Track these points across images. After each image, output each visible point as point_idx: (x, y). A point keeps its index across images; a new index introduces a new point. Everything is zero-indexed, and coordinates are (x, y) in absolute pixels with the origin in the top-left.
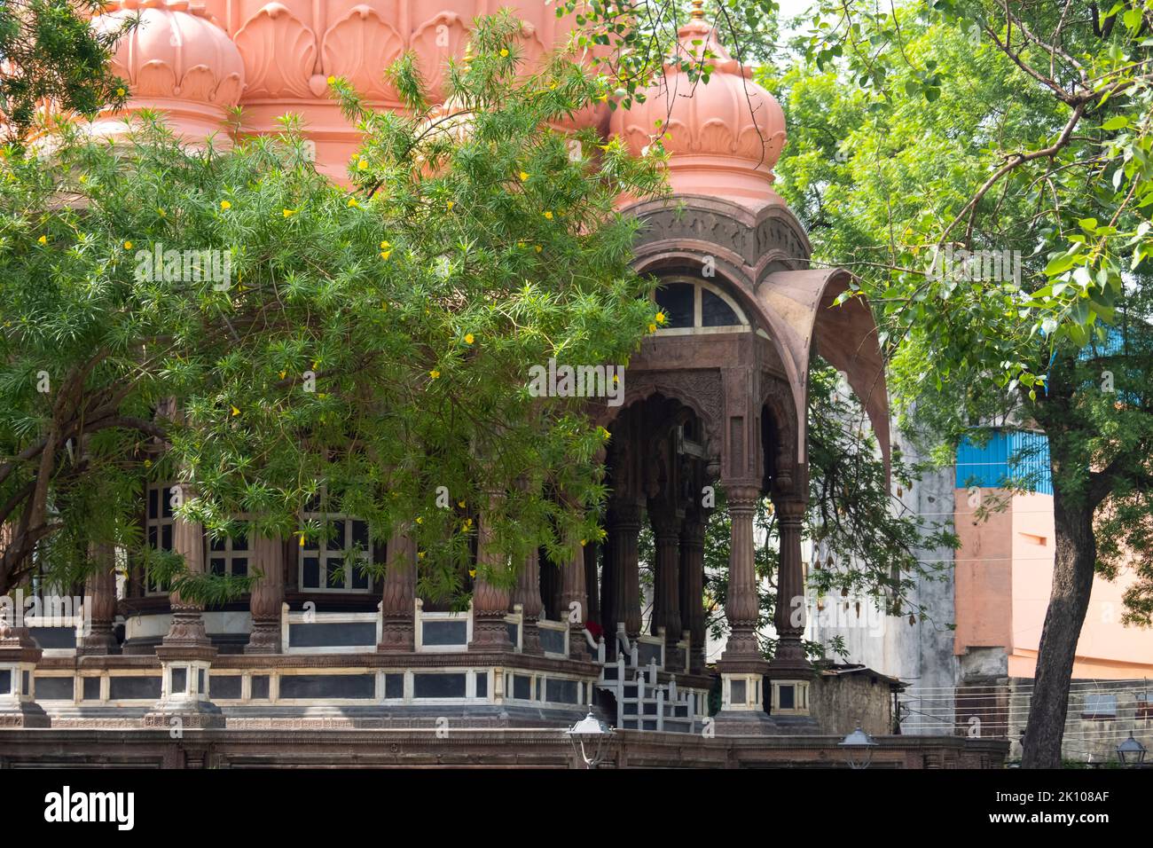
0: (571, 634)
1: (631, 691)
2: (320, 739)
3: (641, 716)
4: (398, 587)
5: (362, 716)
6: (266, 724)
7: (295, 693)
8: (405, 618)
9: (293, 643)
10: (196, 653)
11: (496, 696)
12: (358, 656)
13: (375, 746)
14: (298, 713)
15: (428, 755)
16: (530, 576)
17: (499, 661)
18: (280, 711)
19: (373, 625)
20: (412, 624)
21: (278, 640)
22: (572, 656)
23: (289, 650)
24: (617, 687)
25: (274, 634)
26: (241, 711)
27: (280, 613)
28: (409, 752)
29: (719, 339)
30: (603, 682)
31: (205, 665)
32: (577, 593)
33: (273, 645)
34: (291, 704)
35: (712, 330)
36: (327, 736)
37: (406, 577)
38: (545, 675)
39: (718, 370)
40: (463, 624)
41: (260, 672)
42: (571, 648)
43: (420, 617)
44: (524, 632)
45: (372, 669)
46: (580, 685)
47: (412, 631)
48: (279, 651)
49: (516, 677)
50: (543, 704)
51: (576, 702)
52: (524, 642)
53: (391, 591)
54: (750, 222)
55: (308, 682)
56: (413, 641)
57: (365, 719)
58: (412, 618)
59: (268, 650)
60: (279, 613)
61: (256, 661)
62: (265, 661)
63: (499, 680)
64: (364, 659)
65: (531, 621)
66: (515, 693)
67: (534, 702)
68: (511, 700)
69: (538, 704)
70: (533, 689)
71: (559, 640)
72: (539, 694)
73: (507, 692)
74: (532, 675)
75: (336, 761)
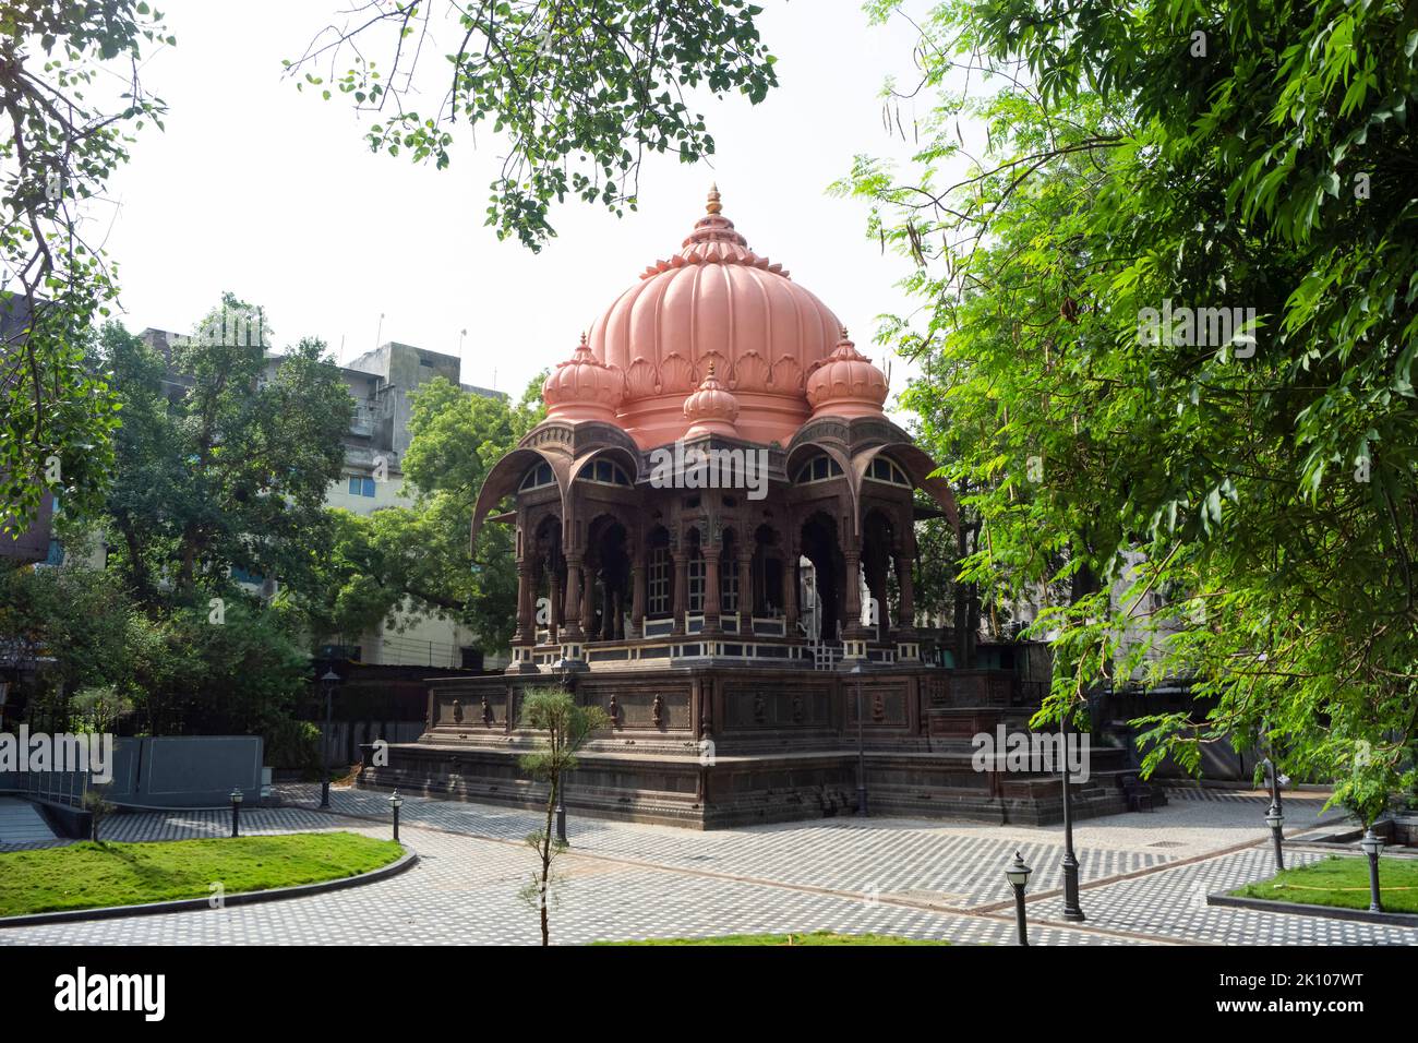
0: (787, 626)
1: (820, 651)
2: (609, 676)
3: (824, 663)
4: (679, 606)
6: (630, 669)
7: (645, 656)
8: (682, 620)
9: (647, 634)
10: (569, 639)
11: (711, 654)
12: (663, 638)
13: (627, 678)
14: (644, 664)
17: (710, 638)
19: (672, 624)
20: (684, 622)
21: (641, 633)
23: (646, 637)
24: (814, 649)
25: (639, 630)
26: (626, 665)
29: (838, 481)
30: (809, 647)
31: (580, 645)
33: (637, 635)
34: (642, 661)
35: (835, 478)
37: (681, 602)
38: (755, 645)
39: (837, 496)
40: (701, 621)
41: (634, 648)
42: (787, 632)
43: (688, 619)
44: (741, 625)
45: (669, 644)
46: (791, 650)
47: (684, 626)
48: (642, 637)
49: (726, 646)
51: (788, 657)
52: (741, 629)
53: (676, 608)
54: (847, 424)
55: (649, 651)
56: (685, 630)
58: (684, 620)
59: (636, 638)
60: (641, 621)
61: (631, 642)
62: (634, 642)
63: (712, 647)
64: (665, 640)
65: (745, 620)
66: (726, 653)
67: (744, 657)
68: (722, 656)
69: (749, 658)
70: (744, 651)
71: (778, 629)
72: (749, 653)
73: (718, 653)
74: (745, 645)
75: (616, 686)
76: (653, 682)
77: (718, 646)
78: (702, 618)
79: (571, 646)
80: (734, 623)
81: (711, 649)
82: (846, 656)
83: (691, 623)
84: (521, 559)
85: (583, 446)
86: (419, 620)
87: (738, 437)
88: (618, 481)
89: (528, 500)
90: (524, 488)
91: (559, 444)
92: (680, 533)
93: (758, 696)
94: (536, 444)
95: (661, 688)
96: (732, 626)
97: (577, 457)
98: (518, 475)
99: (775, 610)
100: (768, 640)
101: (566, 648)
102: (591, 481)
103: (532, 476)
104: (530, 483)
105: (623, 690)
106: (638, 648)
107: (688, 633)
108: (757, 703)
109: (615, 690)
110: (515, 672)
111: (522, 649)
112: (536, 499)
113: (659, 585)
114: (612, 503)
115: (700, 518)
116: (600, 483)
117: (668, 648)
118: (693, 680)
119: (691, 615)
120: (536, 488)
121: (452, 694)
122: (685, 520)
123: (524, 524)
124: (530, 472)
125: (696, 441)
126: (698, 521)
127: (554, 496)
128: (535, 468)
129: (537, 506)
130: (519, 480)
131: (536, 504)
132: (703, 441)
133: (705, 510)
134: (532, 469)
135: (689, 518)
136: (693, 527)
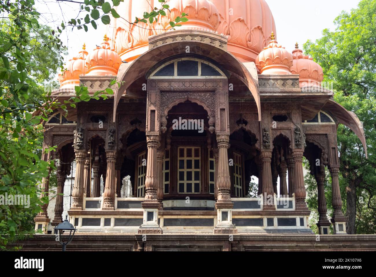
76: (337, 244)
82: (338, 232)
89: (164, 85)
90: (157, 75)
98: (155, 63)
101: (225, 213)
103: (172, 65)
104: (165, 72)
107: (277, 209)
112: (175, 86)
117: (261, 220)
120: (176, 77)
123: (159, 104)
124: (167, 64)
125: (285, 78)
126: (287, 131)
127: (202, 88)
128: (176, 62)
129: (174, 92)
130: (154, 68)
131: (176, 90)
132: (291, 79)
133: (296, 125)
134: (172, 62)
135: (279, 128)
136: (281, 135)
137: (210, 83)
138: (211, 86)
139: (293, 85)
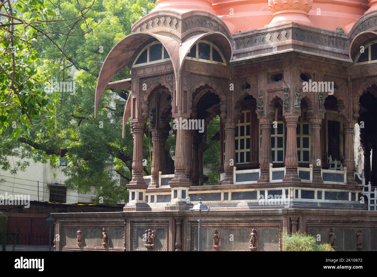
0: (347, 175)
1: (372, 196)
2: (212, 214)
3: (375, 205)
4: (263, 159)
5: (252, 206)
6: (225, 209)
7: (236, 198)
8: (267, 170)
9: (237, 181)
10: (179, 184)
11: (291, 198)
12: (251, 184)
13: (228, 216)
14: (235, 205)
15: (242, 219)
16: (316, 154)
17: (290, 185)
18: (231, 204)
19: (258, 173)
20: (269, 172)
21: (232, 180)
22: (348, 183)
23: (236, 183)
24: (368, 194)
25: (230, 178)
26: (220, 205)
27: (233, 170)
28: (237, 218)
30: (364, 192)
31: (186, 189)
32: (349, 160)
33: (229, 182)
34: (234, 202)
36: (214, 213)
37: (266, 156)
38: (324, 190)
40: (283, 172)
41: (226, 191)
42: (347, 180)
43: (272, 170)
44: (313, 175)
45: (256, 189)
46: (350, 194)
47: (269, 175)
48: (232, 183)
49: (302, 191)
50: (323, 200)
51: (348, 200)
52: (313, 178)
53: (261, 160)
55: (239, 194)
56: (269, 178)
57: (253, 207)
58: (269, 170)
59: (228, 183)
61: (224, 187)
62: (226, 187)
63: (292, 192)
64: (253, 186)
65: (317, 170)
66: (303, 197)
67: (316, 200)
68: (300, 199)
69: (320, 201)
70: (316, 195)
71: (340, 177)
72: (320, 197)
73: (297, 196)
74: (316, 190)
75: (218, 222)
76: (250, 219)
77: (297, 191)
78: (284, 169)
79: (180, 190)
80: (308, 173)
81: (292, 193)
83: (274, 173)
84: (136, 120)
85: (188, 32)
86: (28, 164)
87: (312, 25)
88: (214, 59)
89: (141, 73)
90: (137, 63)
91: (168, 29)
92: (266, 101)
93: (331, 231)
94: (147, 27)
95: (257, 224)
96: (306, 175)
97: (183, 40)
98: (133, 52)
99: (336, 162)
100: (333, 186)
101: (176, 191)
102: (194, 59)
103: (145, 53)
104: (142, 59)
105: (224, 224)
106: (230, 192)
107: (272, 181)
108: (330, 236)
109: (217, 225)
110: (132, 209)
111: (137, 192)
112: (149, 72)
113: (242, 141)
114: (209, 77)
115: (284, 90)
116: (201, 60)
117: (255, 193)
118: (282, 218)
119: (275, 166)
120: (148, 63)
121: (76, 225)
122: (269, 92)
123: (138, 92)
124: (143, 50)
125: (279, 29)
126: (281, 92)
127: (165, 71)
128: (148, 47)
129: (149, 77)
130: (134, 57)
131: (148, 76)
132: (285, 29)
133: (287, 84)
134: (145, 48)
135: (273, 90)
136: (277, 97)
137: (169, 65)
138: (170, 68)
139: (287, 35)
